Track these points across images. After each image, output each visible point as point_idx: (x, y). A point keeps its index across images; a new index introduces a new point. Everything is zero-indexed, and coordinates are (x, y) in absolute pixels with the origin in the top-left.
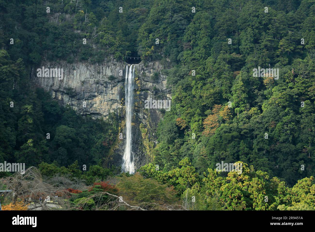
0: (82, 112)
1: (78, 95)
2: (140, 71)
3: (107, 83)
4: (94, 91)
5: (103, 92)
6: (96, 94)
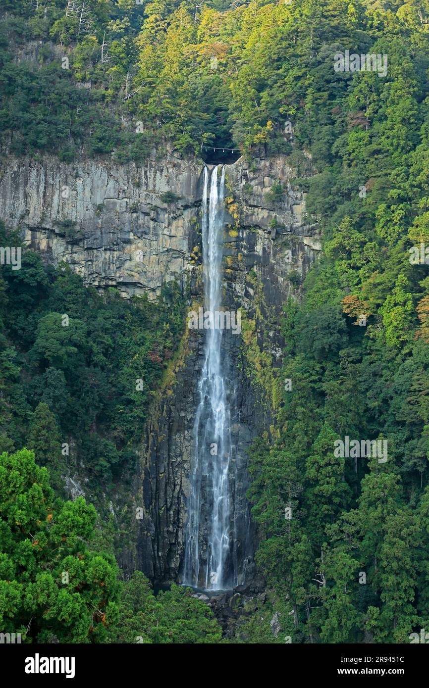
0: (98, 279)
1: (88, 238)
2: (237, 181)
3: (159, 211)
4: (126, 229)
5: (147, 231)
6: (131, 236)
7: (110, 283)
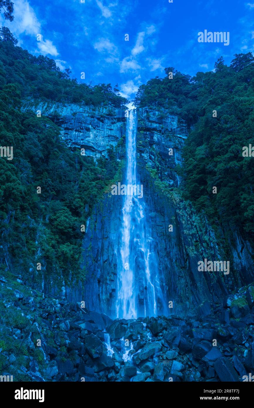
0: (70, 144)
1: (67, 123)
2: (143, 113)
3: (105, 118)
4: (88, 123)
5: (99, 126)
6: (90, 127)
7: (77, 146)
